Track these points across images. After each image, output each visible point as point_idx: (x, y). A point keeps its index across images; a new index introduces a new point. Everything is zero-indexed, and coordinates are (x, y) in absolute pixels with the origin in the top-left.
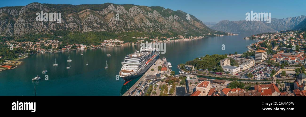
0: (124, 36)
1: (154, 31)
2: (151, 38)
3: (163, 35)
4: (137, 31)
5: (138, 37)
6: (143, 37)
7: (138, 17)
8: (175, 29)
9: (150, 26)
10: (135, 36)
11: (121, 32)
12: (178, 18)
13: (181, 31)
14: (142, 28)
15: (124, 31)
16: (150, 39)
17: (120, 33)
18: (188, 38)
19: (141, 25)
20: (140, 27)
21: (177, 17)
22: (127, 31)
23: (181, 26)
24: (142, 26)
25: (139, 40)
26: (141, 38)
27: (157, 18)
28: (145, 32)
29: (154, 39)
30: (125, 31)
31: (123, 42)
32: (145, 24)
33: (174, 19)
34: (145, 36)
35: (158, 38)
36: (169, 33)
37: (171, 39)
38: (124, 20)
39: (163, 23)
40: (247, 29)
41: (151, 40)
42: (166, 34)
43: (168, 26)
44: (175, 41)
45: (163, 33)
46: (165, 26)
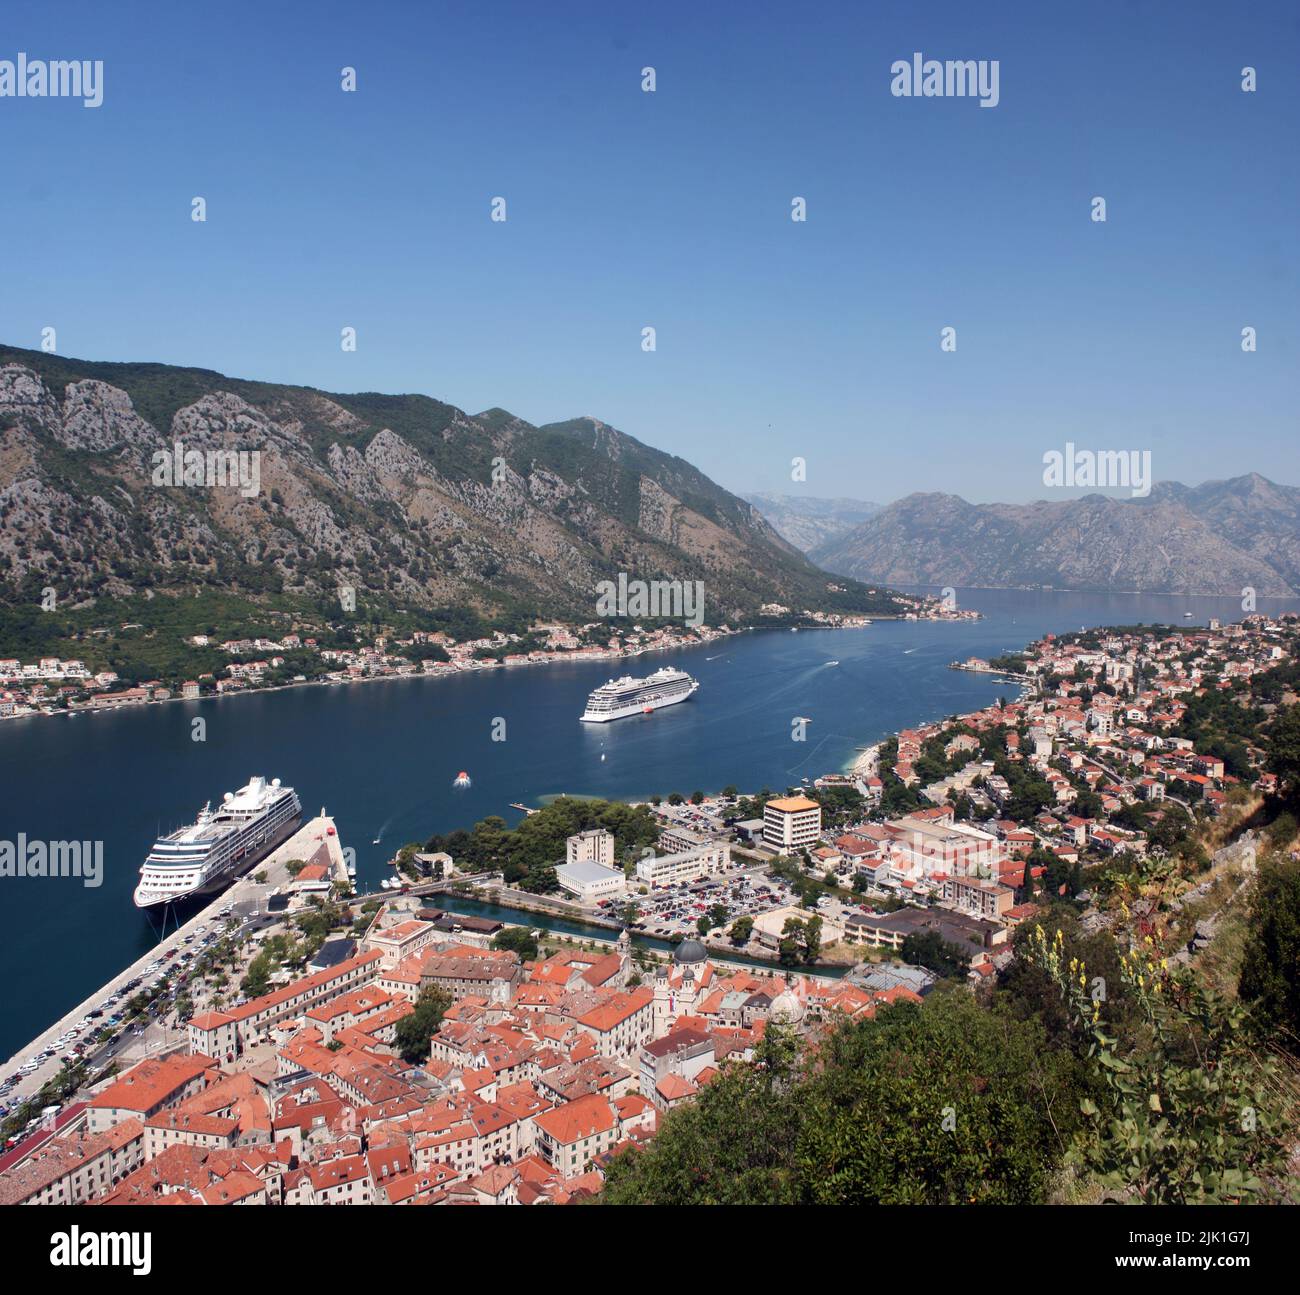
0: (121, 635)
1: (366, 593)
2: (332, 648)
3: (430, 616)
4: (235, 590)
5: (235, 636)
6: (274, 640)
8: (528, 572)
9: (334, 555)
10: (210, 633)
11: (96, 595)
12: (557, 492)
13: (566, 588)
14: (272, 571)
15: (123, 589)
16: (327, 654)
17: (91, 603)
18: (605, 645)
19: (263, 547)
20: (260, 557)
21: (554, 485)
22: (150, 594)
23: (573, 550)
24: (273, 557)
25: (238, 660)
26: (258, 642)
28: (292, 597)
29: (351, 655)
30: (128, 591)
31: (112, 677)
32: (298, 534)
33: (529, 493)
34: (289, 633)
35: (390, 640)
36: (476, 603)
37: (479, 649)
38: (128, 496)
39: (437, 532)
40: (1081, 565)
41: (333, 661)
42: (449, 611)
43: (478, 551)
44: (510, 662)
45: (432, 605)
46: (454, 550)
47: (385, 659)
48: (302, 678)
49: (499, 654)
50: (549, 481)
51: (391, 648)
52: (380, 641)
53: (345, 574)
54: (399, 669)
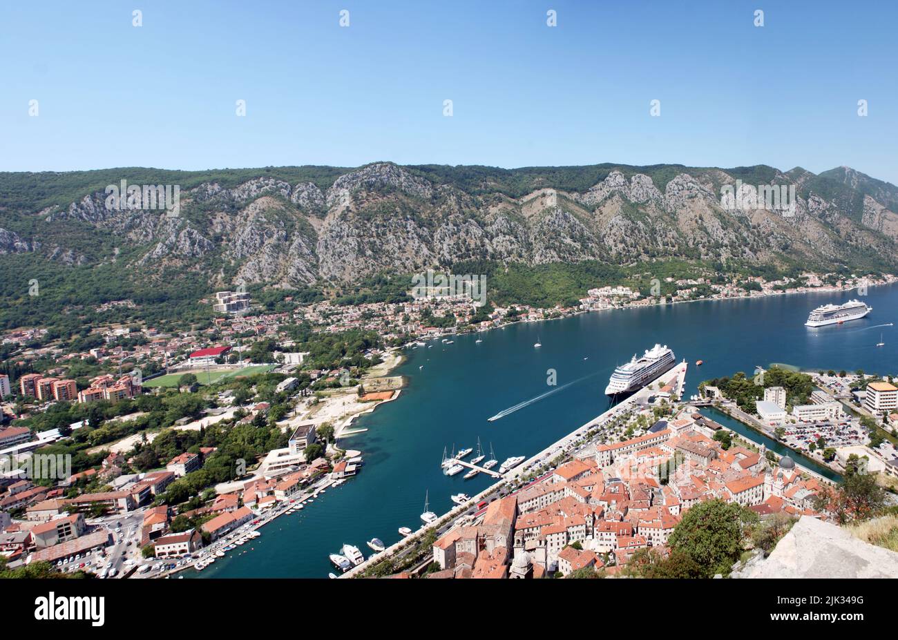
0: (643, 277)
1: (732, 259)
2: (716, 283)
3: (757, 269)
4: (683, 258)
5: (681, 278)
6: (695, 280)
7: (689, 210)
8: (803, 247)
9: (721, 242)
10: (673, 276)
11: (637, 261)
12: (821, 207)
13: (820, 255)
14: (697, 250)
15: (645, 258)
16: (713, 286)
17: (636, 263)
18: (834, 285)
19: (695, 239)
20: (693, 244)
21: (820, 203)
22: (654, 260)
23: (826, 236)
24: (698, 244)
25: (681, 288)
26: (689, 281)
28: (703, 261)
29: (723, 287)
30: (647, 259)
31: (638, 294)
32: (708, 233)
33: (808, 208)
34: (701, 277)
35: (738, 280)
36: (777, 263)
37: (776, 285)
38: (650, 220)
39: (763, 230)
41: (715, 289)
42: (765, 267)
43: (781, 238)
44: (788, 292)
45: (758, 264)
46: (770, 238)
47: (735, 289)
48: (703, 297)
49: (783, 288)
50: (817, 202)
51: (739, 284)
52: (735, 281)
53: (724, 250)
54: (740, 294)
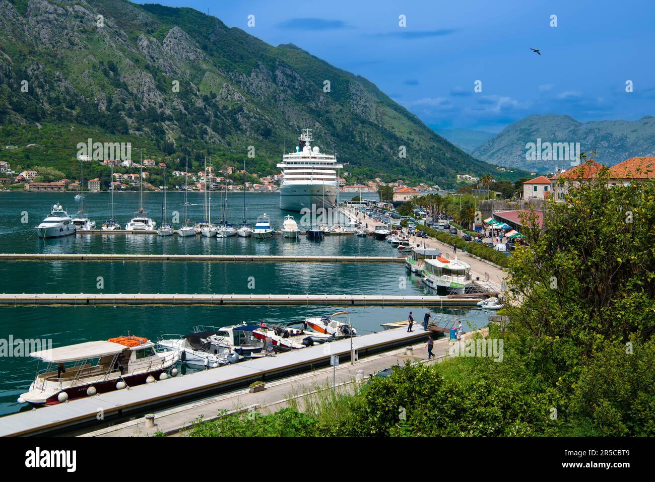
1: (186, 140)
7: (86, 52)
9: (159, 111)
12: (296, 84)
14: (118, 119)
19: (110, 101)
20: (108, 109)
24: (117, 110)
27: (188, 72)
32: (132, 94)
43: (255, 118)
46: (239, 116)
50: (290, 76)
53: (168, 126)
